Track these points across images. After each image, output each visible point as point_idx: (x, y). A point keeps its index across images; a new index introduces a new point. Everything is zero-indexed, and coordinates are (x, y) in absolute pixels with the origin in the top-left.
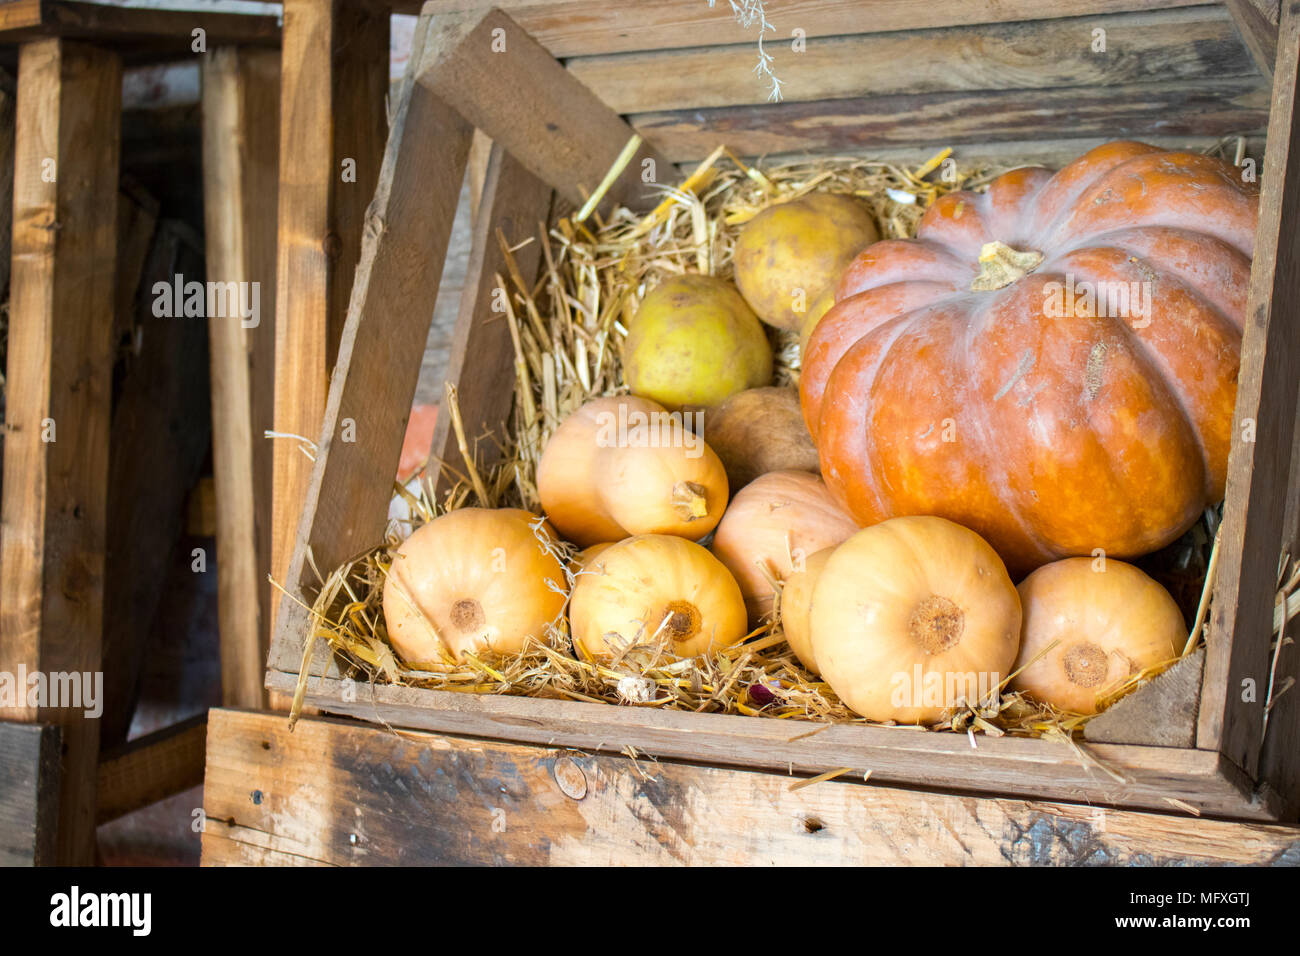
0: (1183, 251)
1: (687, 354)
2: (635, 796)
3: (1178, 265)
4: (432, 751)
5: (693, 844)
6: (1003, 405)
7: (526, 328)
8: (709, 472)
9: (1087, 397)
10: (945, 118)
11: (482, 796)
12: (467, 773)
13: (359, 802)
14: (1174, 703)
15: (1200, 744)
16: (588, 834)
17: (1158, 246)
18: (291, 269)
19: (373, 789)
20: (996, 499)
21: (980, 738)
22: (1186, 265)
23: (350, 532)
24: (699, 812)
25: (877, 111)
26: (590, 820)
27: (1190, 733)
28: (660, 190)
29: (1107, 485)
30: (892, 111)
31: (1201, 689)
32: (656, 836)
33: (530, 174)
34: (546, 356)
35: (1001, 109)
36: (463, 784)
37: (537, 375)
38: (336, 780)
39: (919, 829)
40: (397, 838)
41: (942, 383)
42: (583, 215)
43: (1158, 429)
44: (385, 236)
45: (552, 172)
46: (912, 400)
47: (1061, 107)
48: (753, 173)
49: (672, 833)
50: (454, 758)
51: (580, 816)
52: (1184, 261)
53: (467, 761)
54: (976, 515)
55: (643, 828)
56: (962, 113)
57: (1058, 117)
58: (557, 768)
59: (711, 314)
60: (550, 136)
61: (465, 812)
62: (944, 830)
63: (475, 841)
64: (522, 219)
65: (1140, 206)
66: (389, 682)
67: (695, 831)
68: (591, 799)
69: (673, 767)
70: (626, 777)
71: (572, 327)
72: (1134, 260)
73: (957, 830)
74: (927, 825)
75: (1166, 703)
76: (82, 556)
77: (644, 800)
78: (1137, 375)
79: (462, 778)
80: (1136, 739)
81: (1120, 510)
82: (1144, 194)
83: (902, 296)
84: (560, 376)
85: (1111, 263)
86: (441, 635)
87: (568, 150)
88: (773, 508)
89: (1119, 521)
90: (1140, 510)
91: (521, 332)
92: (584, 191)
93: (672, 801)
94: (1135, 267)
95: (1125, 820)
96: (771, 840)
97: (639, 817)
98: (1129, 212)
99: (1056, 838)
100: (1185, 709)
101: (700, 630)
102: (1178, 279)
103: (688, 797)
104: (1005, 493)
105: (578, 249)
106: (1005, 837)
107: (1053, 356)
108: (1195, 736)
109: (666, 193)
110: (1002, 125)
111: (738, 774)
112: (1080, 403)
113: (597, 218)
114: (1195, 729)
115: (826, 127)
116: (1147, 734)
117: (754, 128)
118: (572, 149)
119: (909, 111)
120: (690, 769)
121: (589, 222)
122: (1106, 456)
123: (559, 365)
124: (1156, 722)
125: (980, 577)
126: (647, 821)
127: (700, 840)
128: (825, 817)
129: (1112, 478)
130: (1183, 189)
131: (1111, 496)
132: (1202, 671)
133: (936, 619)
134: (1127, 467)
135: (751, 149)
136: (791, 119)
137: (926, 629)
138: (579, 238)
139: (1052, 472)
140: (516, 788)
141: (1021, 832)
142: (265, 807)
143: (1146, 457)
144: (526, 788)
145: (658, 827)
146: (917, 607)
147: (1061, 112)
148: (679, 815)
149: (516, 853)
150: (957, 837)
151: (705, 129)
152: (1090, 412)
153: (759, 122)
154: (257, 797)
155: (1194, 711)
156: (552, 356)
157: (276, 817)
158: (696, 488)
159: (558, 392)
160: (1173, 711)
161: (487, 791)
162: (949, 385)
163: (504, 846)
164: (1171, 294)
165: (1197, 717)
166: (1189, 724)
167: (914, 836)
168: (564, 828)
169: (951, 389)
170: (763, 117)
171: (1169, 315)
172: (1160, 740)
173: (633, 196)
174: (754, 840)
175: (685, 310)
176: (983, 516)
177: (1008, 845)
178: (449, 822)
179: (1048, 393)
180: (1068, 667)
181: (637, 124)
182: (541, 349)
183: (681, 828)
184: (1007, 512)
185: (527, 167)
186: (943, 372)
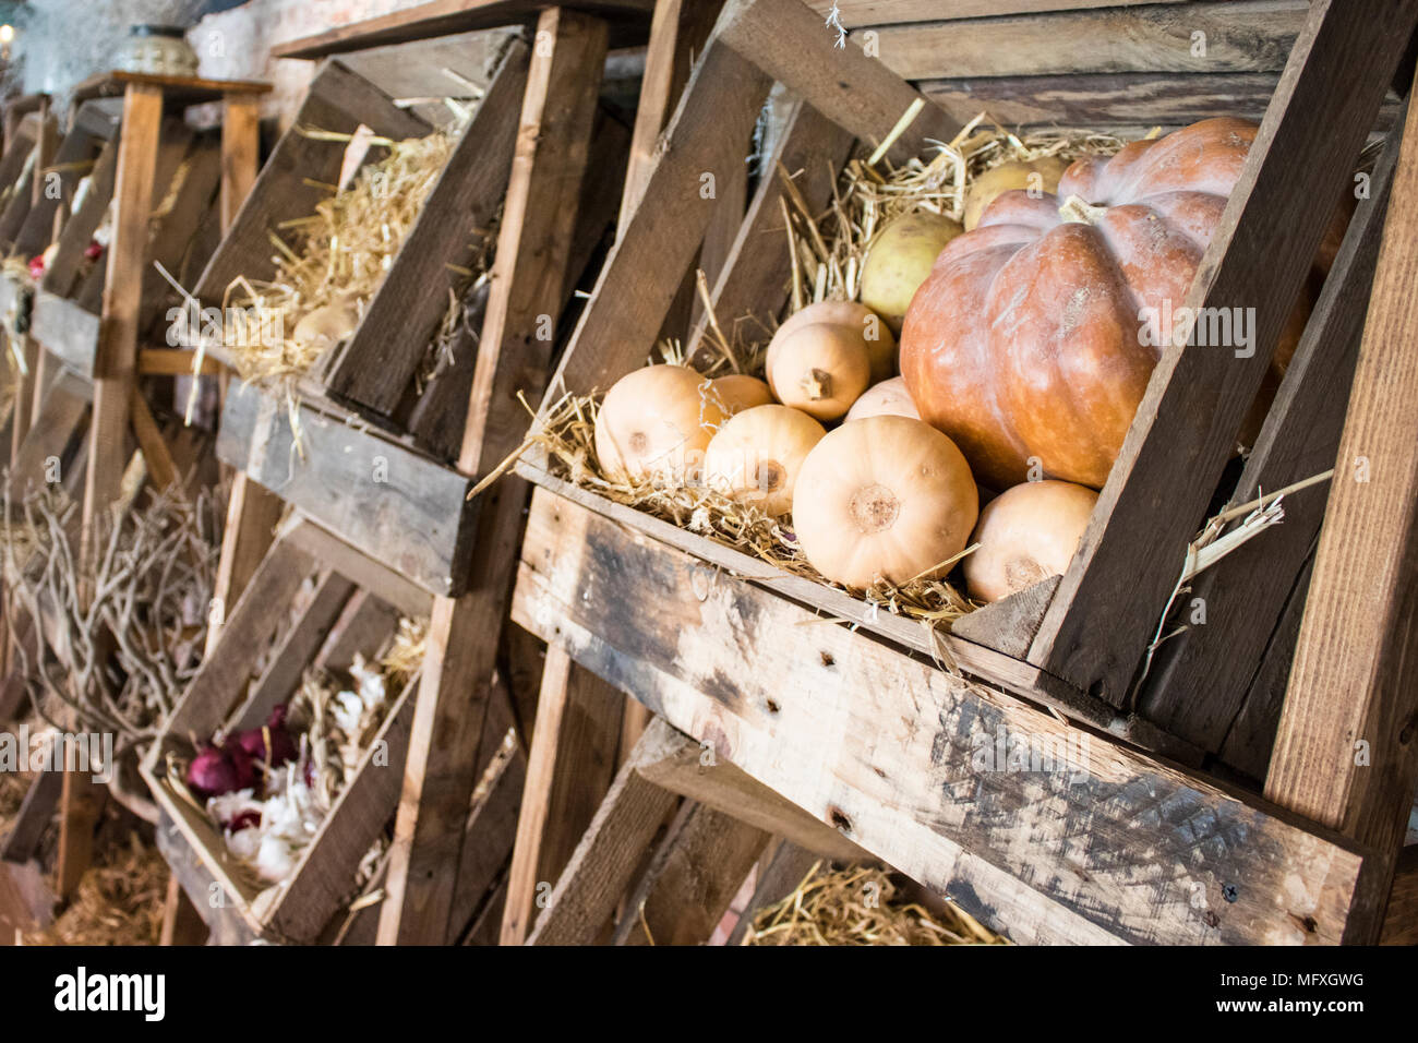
0: (1201, 215)
1: (899, 275)
2: (732, 606)
3: (1192, 227)
4: (634, 544)
5: (756, 653)
6: (996, 333)
7: (804, 241)
8: (839, 363)
9: (1061, 334)
10: (1147, 99)
11: (653, 583)
12: (648, 565)
13: (593, 570)
14: (1023, 618)
15: (1029, 660)
16: (702, 628)
17: (1180, 209)
18: (634, 176)
19: (601, 563)
20: (989, 416)
21: (883, 612)
22: (1199, 228)
23: (604, 372)
24: (764, 629)
25: (1093, 89)
26: (705, 618)
27: (1024, 647)
28: (933, 145)
29: (1068, 418)
30: (1104, 90)
31: (1047, 609)
32: (737, 640)
33: (829, 122)
34: (822, 267)
35: (1190, 92)
36: (645, 571)
37: (811, 279)
38: (585, 552)
39: (891, 683)
40: (607, 602)
41: (961, 307)
42: (874, 159)
43: (1121, 373)
44: (668, 155)
45: (852, 124)
46: (934, 319)
47: (1239, 93)
48: (1014, 140)
49: (746, 641)
50: (644, 552)
51: (700, 614)
52: (1199, 224)
53: (650, 556)
54: (972, 426)
55: (731, 633)
56: (1161, 94)
57: (1239, 103)
58: (694, 573)
59: (929, 245)
60: (844, 93)
61: (643, 593)
62: (906, 688)
63: (644, 615)
64: (817, 157)
65: (1189, 173)
66: (571, 481)
67: (759, 643)
68: (708, 602)
69: (758, 592)
70: (729, 592)
71: (852, 247)
72: (1153, 218)
73: (915, 691)
74: (896, 681)
75: (1017, 616)
76: (528, 371)
77: (736, 611)
78: (1111, 320)
79: (645, 567)
80: (984, 642)
81: (1083, 443)
82: (1198, 161)
83: (996, 235)
84: (830, 283)
85: (1130, 219)
86: (621, 455)
87: (861, 106)
88: (885, 402)
89: (1083, 452)
90: (1105, 447)
91: (797, 245)
92: (874, 140)
93: (751, 617)
94: (1150, 225)
95: (1031, 717)
96: (801, 664)
97: (731, 624)
98: (1180, 177)
99: (978, 718)
100: (1029, 625)
101: (783, 487)
102: (1186, 240)
103: (760, 616)
104: (997, 412)
105: (864, 186)
106: (944, 707)
107: (1041, 294)
108: (1027, 651)
109: (940, 148)
110: (1195, 107)
111: (792, 605)
112: (1053, 339)
113: (888, 162)
114: (1030, 645)
115: (1060, 101)
116: (994, 639)
117: (1007, 99)
118: (866, 105)
119: (1118, 90)
120: (767, 595)
121: (880, 166)
122: (1068, 390)
123: (831, 275)
124: (1003, 630)
125: (922, 475)
126: (735, 627)
127: (761, 651)
128: (836, 657)
129: (1074, 412)
130: (1232, 160)
131: (1072, 428)
132: (1054, 593)
133: (875, 504)
134: (1088, 403)
135: (1013, 118)
136: (1031, 92)
137: (864, 510)
138: (867, 176)
139: (1022, 399)
140: (671, 583)
141: (956, 705)
142: (549, 561)
143: (1106, 397)
144: (676, 583)
145: (740, 635)
146: (859, 491)
147: (1240, 98)
148: (753, 629)
149: (662, 630)
150: (913, 697)
151: (972, 97)
152: (1060, 348)
153: (1009, 93)
154: (548, 552)
155: (1034, 629)
156: (827, 267)
157: (553, 569)
158: (821, 375)
159: (826, 295)
160: (1019, 624)
161: (656, 580)
162: (966, 308)
163: (658, 623)
164: (1171, 253)
165: (1036, 634)
166: (1027, 639)
167: (887, 687)
168: (690, 620)
169: (966, 314)
170: (1011, 89)
171: (1162, 271)
172: (1001, 648)
173: (918, 147)
174: (791, 661)
175: (908, 239)
176: (978, 429)
177: (945, 713)
178: (633, 598)
179: (1029, 326)
180: (1009, 571)
181: (925, 89)
182: (818, 259)
183: (752, 638)
184: (1000, 429)
185: (828, 116)
186: (965, 298)
